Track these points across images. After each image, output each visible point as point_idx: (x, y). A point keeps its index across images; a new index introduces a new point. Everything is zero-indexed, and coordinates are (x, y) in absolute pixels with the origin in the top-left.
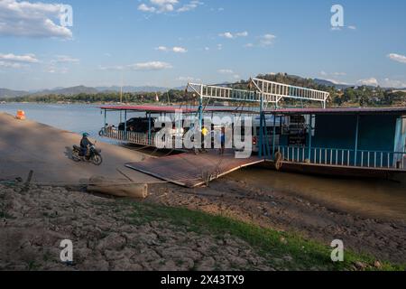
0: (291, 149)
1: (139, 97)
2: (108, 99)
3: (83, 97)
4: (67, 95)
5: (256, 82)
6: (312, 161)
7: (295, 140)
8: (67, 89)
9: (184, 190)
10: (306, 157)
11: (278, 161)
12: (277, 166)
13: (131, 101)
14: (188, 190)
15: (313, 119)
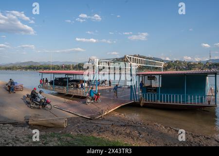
0: (149, 95)
1: (62, 67)
2: (45, 68)
3: (32, 68)
4: (23, 66)
5: (128, 57)
6: (161, 101)
7: (151, 90)
8: (23, 63)
9: (89, 121)
10: (158, 99)
11: (142, 102)
12: (141, 105)
13: (58, 69)
14: (92, 121)
15: (161, 78)
